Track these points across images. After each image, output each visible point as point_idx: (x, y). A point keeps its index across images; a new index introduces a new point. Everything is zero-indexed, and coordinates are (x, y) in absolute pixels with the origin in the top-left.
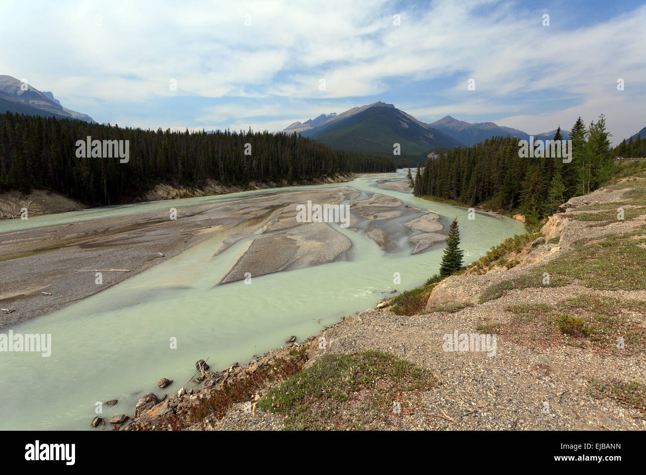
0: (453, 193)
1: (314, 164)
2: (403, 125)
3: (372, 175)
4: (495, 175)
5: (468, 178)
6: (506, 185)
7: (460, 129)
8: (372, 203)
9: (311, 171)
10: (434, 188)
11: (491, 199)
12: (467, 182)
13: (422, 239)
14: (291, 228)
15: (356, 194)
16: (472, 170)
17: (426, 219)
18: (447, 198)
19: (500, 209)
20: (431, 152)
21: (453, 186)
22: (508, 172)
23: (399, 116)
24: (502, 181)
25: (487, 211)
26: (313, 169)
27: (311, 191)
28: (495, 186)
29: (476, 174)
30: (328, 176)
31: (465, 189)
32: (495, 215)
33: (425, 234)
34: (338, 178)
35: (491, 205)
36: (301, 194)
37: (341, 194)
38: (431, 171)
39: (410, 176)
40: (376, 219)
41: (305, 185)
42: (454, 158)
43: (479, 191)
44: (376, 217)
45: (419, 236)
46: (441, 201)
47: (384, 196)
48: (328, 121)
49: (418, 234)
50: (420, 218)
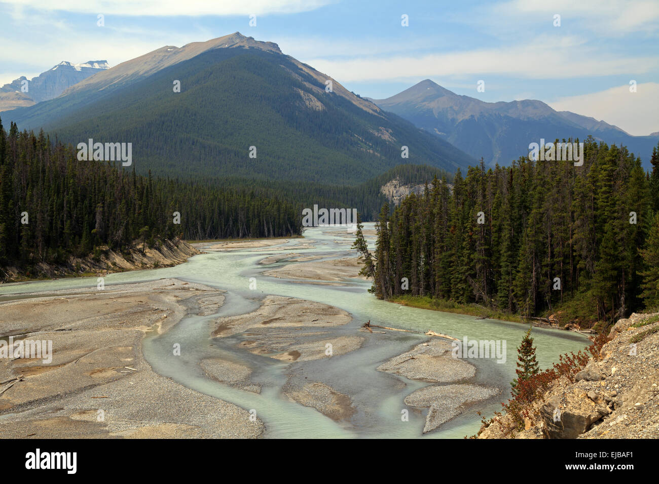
0: (478, 287)
1: (70, 216)
2: (307, 103)
3: (235, 245)
4: (580, 235)
5: (514, 246)
6: (607, 260)
7: (460, 118)
8: (271, 321)
9: (62, 233)
10: (428, 274)
11: (573, 297)
12: (510, 256)
13: (436, 399)
14: (70, 394)
15: (215, 299)
16: (521, 225)
17: (427, 352)
18: (463, 299)
19: (597, 320)
20: (390, 180)
21: (478, 266)
22: (607, 227)
23: (296, 76)
24: (597, 251)
25: (568, 329)
26: (66, 231)
27: (71, 296)
28: (581, 264)
29: (534, 236)
30: (114, 249)
31: (508, 273)
32: (589, 336)
33: (438, 388)
34: (144, 255)
35: (575, 312)
36: (45, 304)
37: (169, 299)
38: (418, 229)
39: (361, 245)
40: (298, 360)
41: (45, 277)
42: (473, 194)
43: (542, 278)
44: (296, 354)
45: (425, 392)
46: (451, 308)
47: (297, 302)
48: (81, 85)
49: (421, 389)
50: (413, 353)
